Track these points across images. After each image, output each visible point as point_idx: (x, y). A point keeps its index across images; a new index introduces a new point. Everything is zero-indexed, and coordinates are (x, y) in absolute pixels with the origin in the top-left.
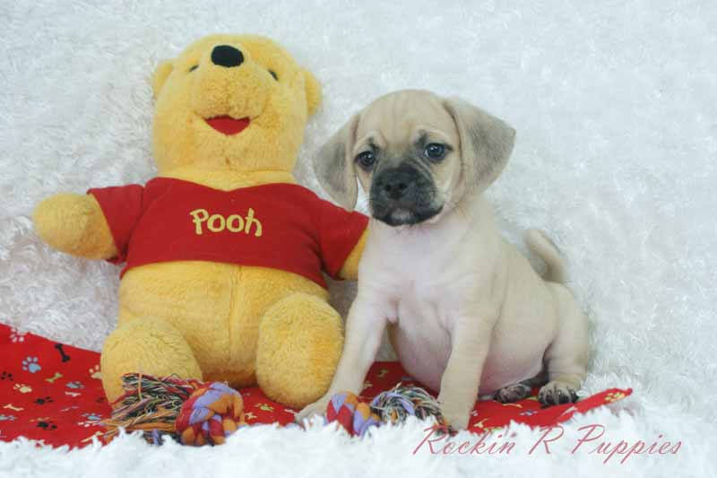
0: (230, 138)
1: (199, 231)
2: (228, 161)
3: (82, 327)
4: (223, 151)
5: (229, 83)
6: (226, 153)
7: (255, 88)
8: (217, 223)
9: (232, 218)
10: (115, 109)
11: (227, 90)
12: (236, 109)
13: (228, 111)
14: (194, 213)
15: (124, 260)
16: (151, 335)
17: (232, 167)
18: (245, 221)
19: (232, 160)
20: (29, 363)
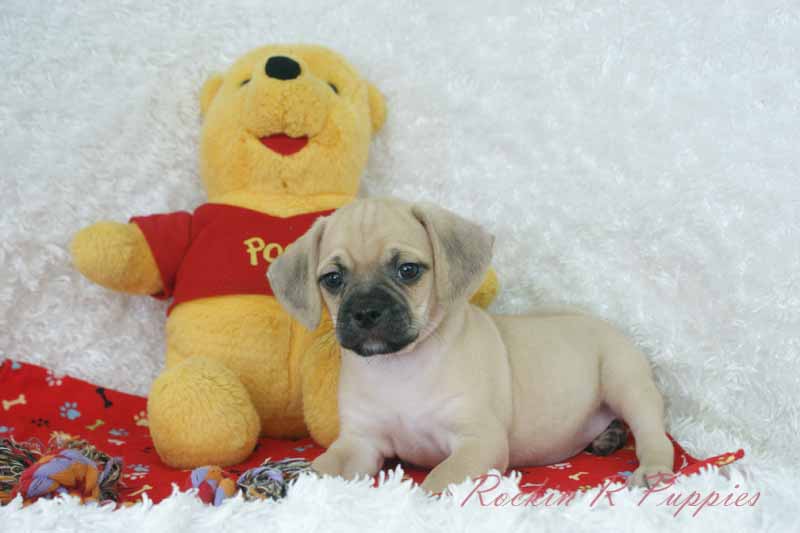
0: (287, 160)
1: (254, 261)
3: (124, 368)
4: (280, 172)
5: (285, 98)
6: (283, 175)
7: (314, 103)
8: (274, 253)
11: (283, 105)
12: (294, 126)
13: (284, 129)
14: (249, 242)
15: (171, 295)
16: (204, 377)
17: (290, 190)
19: (289, 184)
20: (68, 409)
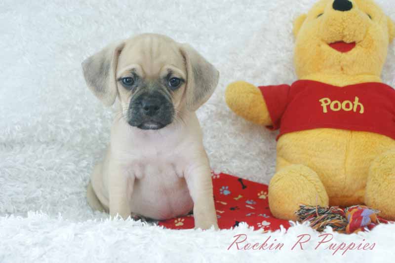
0: (344, 55)
1: (325, 111)
2: (342, 69)
3: (251, 169)
4: (340, 62)
5: (344, 21)
6: (341, 64)
7: (359, 24)
8: (336, 106)
9: (345, 102)
10: (268, 43)
11: (342, 25)
12: (348, 37)
13: (342, 38)
14: (322, 100)
15: (276, 129)
17: (345, 72)
18: (353, 105)
19: (345, 68)
20: (223, 190)
